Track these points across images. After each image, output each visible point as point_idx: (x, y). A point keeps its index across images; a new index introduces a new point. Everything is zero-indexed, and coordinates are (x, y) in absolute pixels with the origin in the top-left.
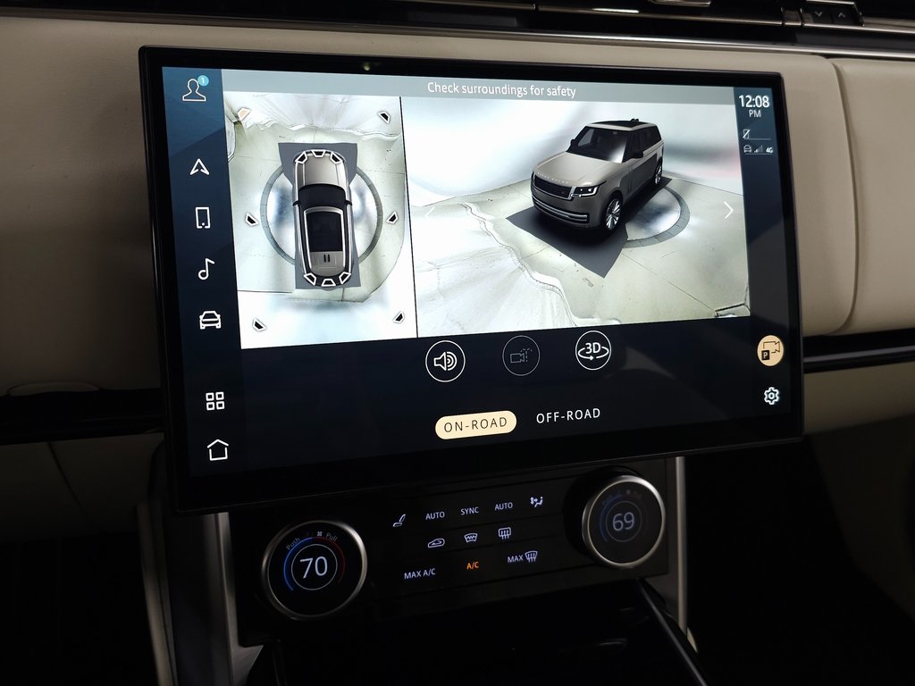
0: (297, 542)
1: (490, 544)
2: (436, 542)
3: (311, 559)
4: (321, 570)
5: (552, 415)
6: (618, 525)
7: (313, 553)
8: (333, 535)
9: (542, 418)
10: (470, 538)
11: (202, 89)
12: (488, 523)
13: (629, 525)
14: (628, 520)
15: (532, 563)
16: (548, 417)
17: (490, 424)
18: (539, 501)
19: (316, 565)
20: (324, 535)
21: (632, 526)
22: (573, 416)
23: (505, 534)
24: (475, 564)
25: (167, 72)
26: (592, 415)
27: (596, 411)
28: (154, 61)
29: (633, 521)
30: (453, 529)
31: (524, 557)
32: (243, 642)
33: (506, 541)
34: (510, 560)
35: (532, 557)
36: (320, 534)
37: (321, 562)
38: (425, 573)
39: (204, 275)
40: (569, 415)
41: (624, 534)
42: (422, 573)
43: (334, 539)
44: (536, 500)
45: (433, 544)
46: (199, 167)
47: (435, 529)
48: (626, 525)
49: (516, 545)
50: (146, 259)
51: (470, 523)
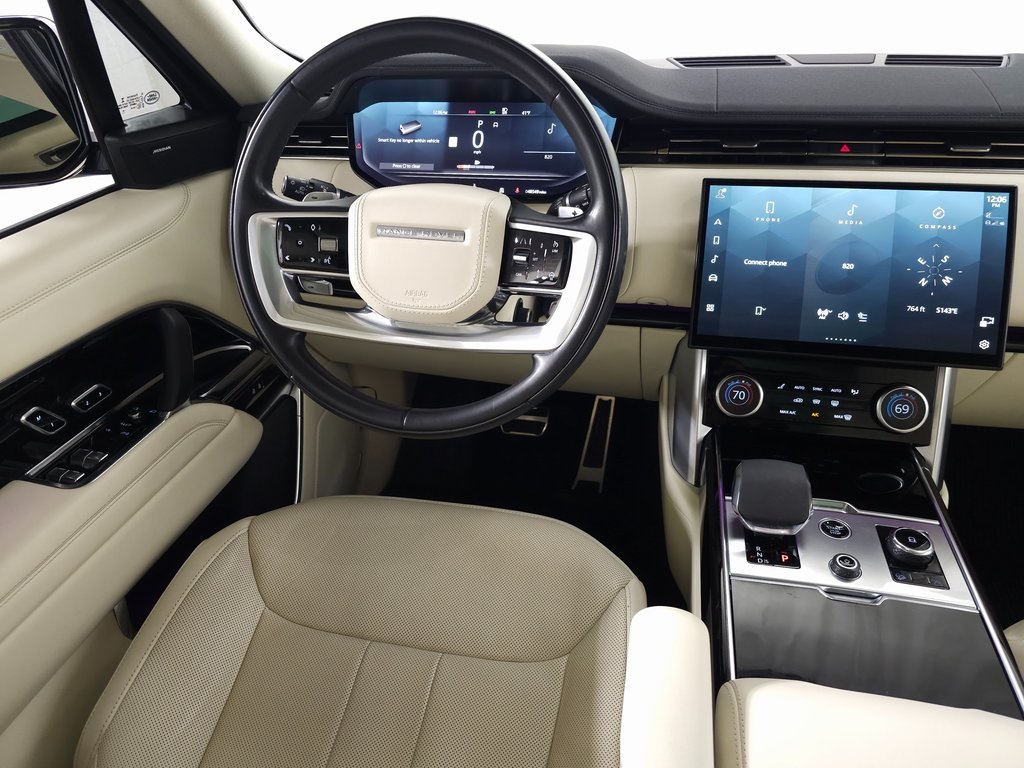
0: (733, 383)
1: (825, 406)
2: (798, 400)
3: (738, 392)
4: (742, 397)
6: (899, 410)
7: (740, 389)
8: (749, 383)
10: (816, 402)
11: (724, 194)
12: (827, 396)
13: (905, 411)
14: (905, 409)
15: (848, 421)
18: (856, 392)
19: (740, 395)
20: (745, 382)
21: (907, 412)
23: (835, 404)
24: (817, 414)
25: (712, 188)
28: (708, 183)
29: (908, 410)
30: (808, 395)
31: (844, 417)
32: (705, 423)
33: (835, 407)
34: (837, 416)
35: (848, 418)
36: (743, 381)
37: (742, 394)
38: (791, 412)
39: (713, 261)
41: (901, 415)
42: (789, 412)
43: (749, 385)
45: (796, 400)
46: (718, 222)
47: (799, 394)
49: (838, 410)
50: (693, 256)
51: (817, 395)
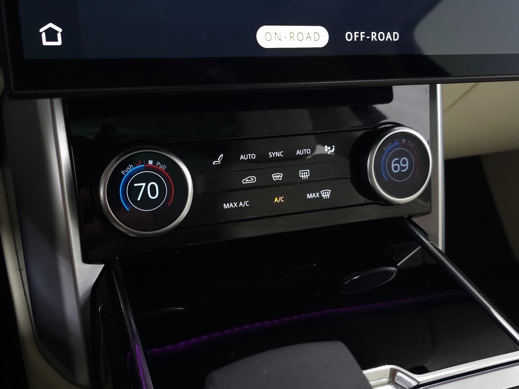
0: (130, 169)
1: (292, 184)
2: (249, 179)
3: (144, 184)
4: (153, 194)
5: (359, 35)
6: (396, 168)
7: (147, 179)
8: (162, 164)
9: (351, 36)
10: (277, 177)
12: (290, 164)
13: (404, 168)
14: (403, 164)
15: (326, 200)
16: (356, 36)
17: (305, 38)
18: (331, 149)
19: (149, 189)
20: (154, 163)
21: (407, 168)
22: (377, 37)
23: (304, 175)
24: (281, 198)
26: (392, 39)
27: (396, 35)
29: (407, 164)
31: (320, 195)
32: (87, 259)
33: (306, 181)
34: (309, 196)
35: (326, 194)
36: (151, 162)
37: (153, 187)
38: (241, 204)
40: (373, 36)
41: (400, 175)
42: (238, 204)
43: (163, 167)
44: (329, 148)
45: (246, 181)
47: (248, 168)
48: (402, 168)
49: (314, 184)
51: (276, 164)
